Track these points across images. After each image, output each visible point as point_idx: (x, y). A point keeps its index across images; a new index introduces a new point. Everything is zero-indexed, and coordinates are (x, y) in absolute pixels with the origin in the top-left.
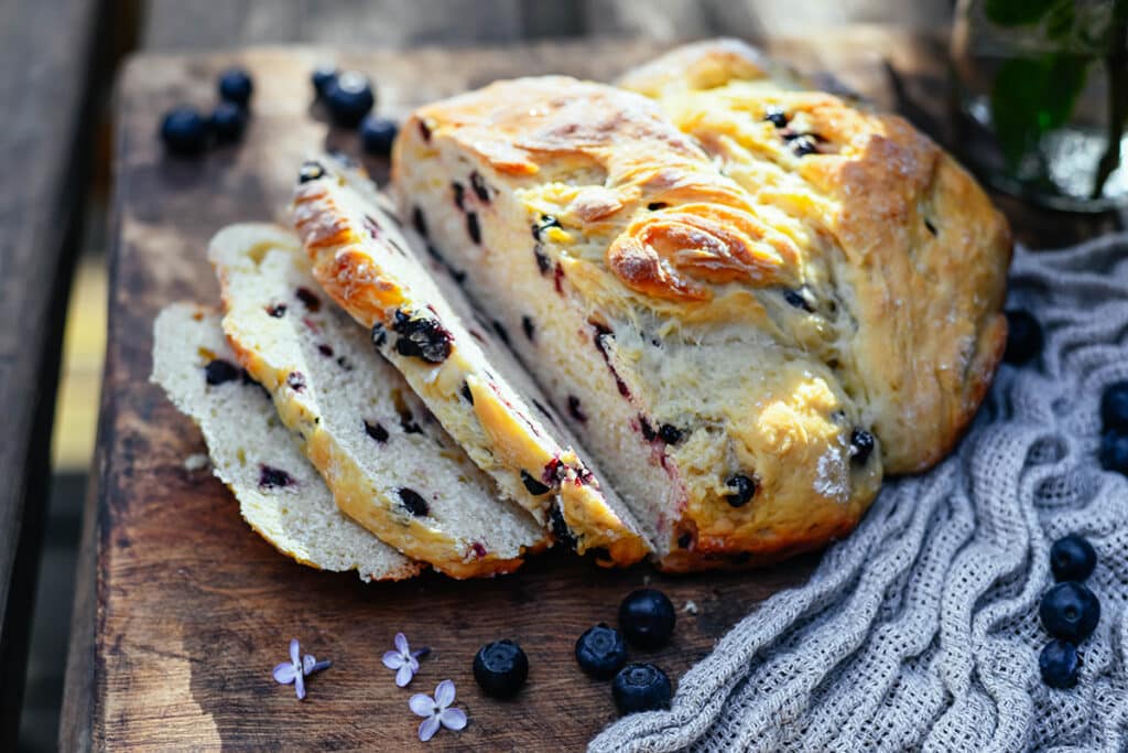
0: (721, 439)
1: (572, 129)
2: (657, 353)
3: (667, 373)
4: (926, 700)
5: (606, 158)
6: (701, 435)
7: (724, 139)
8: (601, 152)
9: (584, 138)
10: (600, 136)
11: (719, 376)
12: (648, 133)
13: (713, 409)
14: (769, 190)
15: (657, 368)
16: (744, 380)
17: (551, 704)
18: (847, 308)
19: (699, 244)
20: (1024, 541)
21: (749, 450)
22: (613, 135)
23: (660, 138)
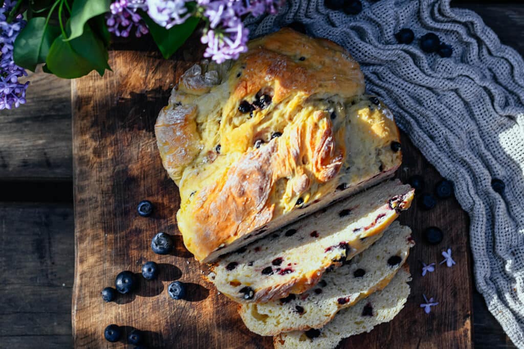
0: (383, 151)
1: (261, 189)
2: (353, 169)
3: (362, 166)
4: (453, 97)
5: (278, 177)
6: (382, 157)
7: (259, 129)
8: (274, 178)
9: (267, 185)
10: (267, 179)
11: (361, 147)
12: (268, 160)
13: (373, 152)
14: (287, 116)
15: (359, 169)
16: (362, 139)
17: (442, 221)
18: (331, 97)
19: (329, 148)
20: (400, 52)
21: (388, 142)
22: (268, 173)
23: (271, 156)
